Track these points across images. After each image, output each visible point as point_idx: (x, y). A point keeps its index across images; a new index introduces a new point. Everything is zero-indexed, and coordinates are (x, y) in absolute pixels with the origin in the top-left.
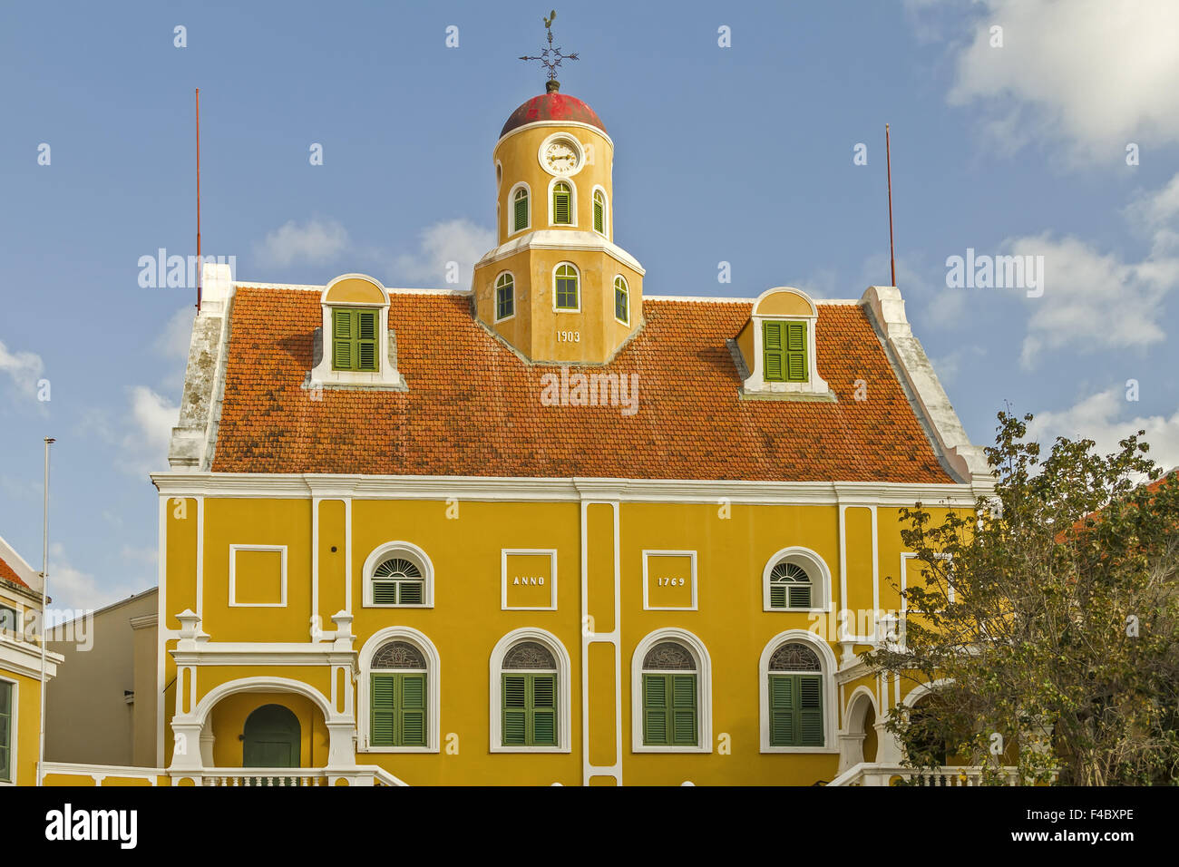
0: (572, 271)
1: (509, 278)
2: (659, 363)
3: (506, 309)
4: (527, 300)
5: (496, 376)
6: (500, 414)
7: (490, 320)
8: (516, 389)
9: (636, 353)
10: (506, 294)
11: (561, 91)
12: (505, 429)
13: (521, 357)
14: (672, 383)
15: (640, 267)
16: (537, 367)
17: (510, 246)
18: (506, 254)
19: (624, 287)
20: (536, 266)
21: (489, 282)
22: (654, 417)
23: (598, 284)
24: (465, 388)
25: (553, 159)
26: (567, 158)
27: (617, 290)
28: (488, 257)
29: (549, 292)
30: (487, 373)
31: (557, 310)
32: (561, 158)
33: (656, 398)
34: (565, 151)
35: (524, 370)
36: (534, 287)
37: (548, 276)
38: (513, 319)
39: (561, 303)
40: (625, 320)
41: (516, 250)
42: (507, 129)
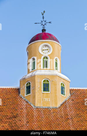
0: (48, 81)
1: (30, 83)
2: (74, 107)
3: (28, 92)
4: (34, 89)
5: (25, 111)
6: (25, 122)
7: (24, 95)
8: (30, 115)
9: (67, 104)
10: (28, 88)
11: (46, 32)
12: (26, 126)
13: (32, 105)
14: (77, 113)
15: (69, 80)
16: (37, 108)
17: (30, 74)
18: (29, 77)
19: (64, 85)
20: (37, 80)
21: (24, 84)
22: (71, 123)
23: (55, 85)
24: (15, 114)
25: (43, 50)
26: (47, 50)
27: (61, 86)
28: (24, 78)
29: (41, 87)
30: (22, 110)
31: (43, 92)
32: (45, 50)
33: (73, 117)
34: (47, 48)
35: (33, 109)
36: (36, 86)
37: (41, 83)
38: (31, 95)
39: (44, 90)
40: (64, 95)
41: (31, 76)
42: (30, 43)
